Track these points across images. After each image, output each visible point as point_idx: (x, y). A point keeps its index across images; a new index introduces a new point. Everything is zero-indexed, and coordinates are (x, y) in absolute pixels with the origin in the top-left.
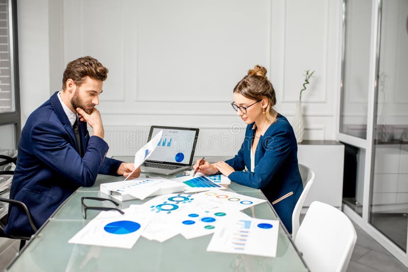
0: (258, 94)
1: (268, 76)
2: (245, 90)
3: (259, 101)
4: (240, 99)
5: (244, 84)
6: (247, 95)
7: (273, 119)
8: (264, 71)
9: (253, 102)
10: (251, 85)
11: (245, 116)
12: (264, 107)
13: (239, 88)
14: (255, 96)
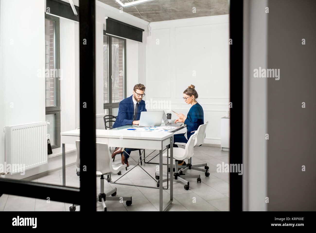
0: (190, 94)
1: (195, 89)
2: (187, 93)
3: (191, 96)
4: (185, 95)
5: (186, 91)
6: (187, 94)
7: (195, 103)
8: (194, 87)
9: (189, 96)
10: (188, 91)
11: (187, 101)
12: (193, 98)
13: (185, 92)
14: (190, 95)
